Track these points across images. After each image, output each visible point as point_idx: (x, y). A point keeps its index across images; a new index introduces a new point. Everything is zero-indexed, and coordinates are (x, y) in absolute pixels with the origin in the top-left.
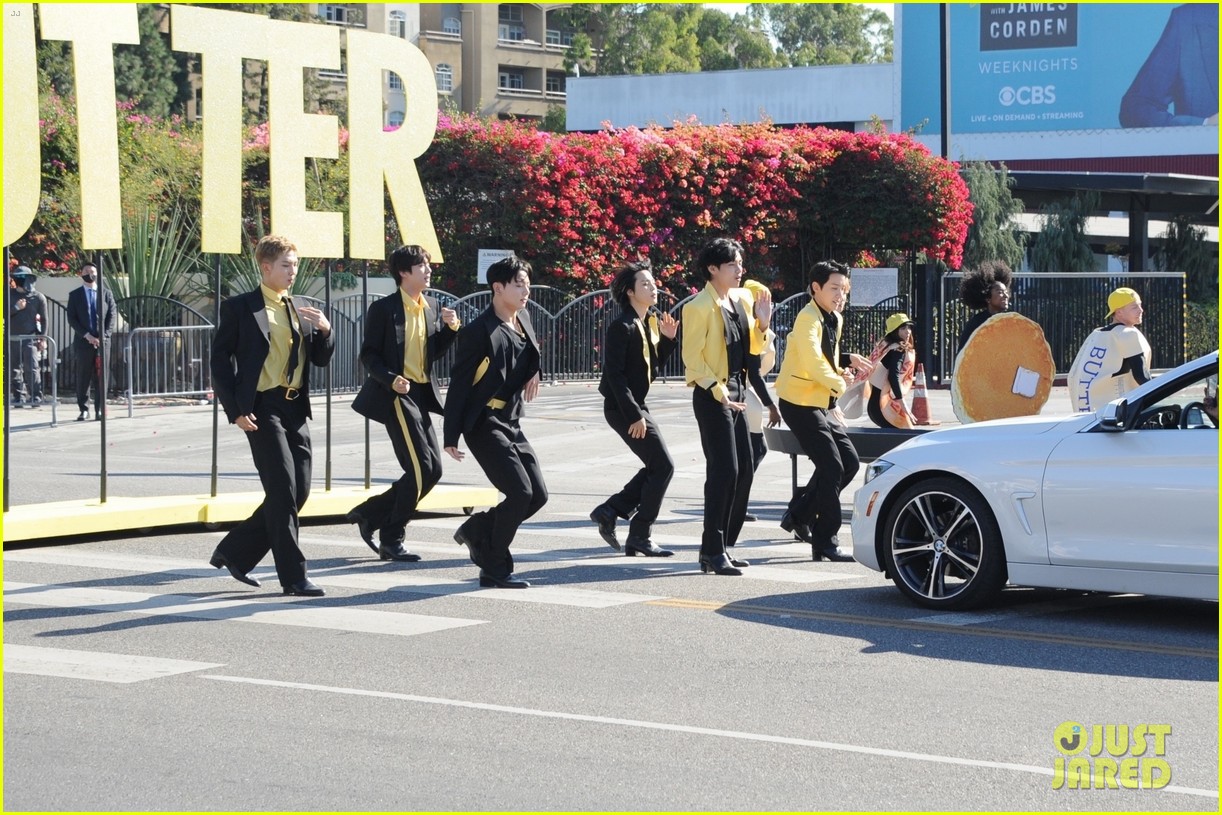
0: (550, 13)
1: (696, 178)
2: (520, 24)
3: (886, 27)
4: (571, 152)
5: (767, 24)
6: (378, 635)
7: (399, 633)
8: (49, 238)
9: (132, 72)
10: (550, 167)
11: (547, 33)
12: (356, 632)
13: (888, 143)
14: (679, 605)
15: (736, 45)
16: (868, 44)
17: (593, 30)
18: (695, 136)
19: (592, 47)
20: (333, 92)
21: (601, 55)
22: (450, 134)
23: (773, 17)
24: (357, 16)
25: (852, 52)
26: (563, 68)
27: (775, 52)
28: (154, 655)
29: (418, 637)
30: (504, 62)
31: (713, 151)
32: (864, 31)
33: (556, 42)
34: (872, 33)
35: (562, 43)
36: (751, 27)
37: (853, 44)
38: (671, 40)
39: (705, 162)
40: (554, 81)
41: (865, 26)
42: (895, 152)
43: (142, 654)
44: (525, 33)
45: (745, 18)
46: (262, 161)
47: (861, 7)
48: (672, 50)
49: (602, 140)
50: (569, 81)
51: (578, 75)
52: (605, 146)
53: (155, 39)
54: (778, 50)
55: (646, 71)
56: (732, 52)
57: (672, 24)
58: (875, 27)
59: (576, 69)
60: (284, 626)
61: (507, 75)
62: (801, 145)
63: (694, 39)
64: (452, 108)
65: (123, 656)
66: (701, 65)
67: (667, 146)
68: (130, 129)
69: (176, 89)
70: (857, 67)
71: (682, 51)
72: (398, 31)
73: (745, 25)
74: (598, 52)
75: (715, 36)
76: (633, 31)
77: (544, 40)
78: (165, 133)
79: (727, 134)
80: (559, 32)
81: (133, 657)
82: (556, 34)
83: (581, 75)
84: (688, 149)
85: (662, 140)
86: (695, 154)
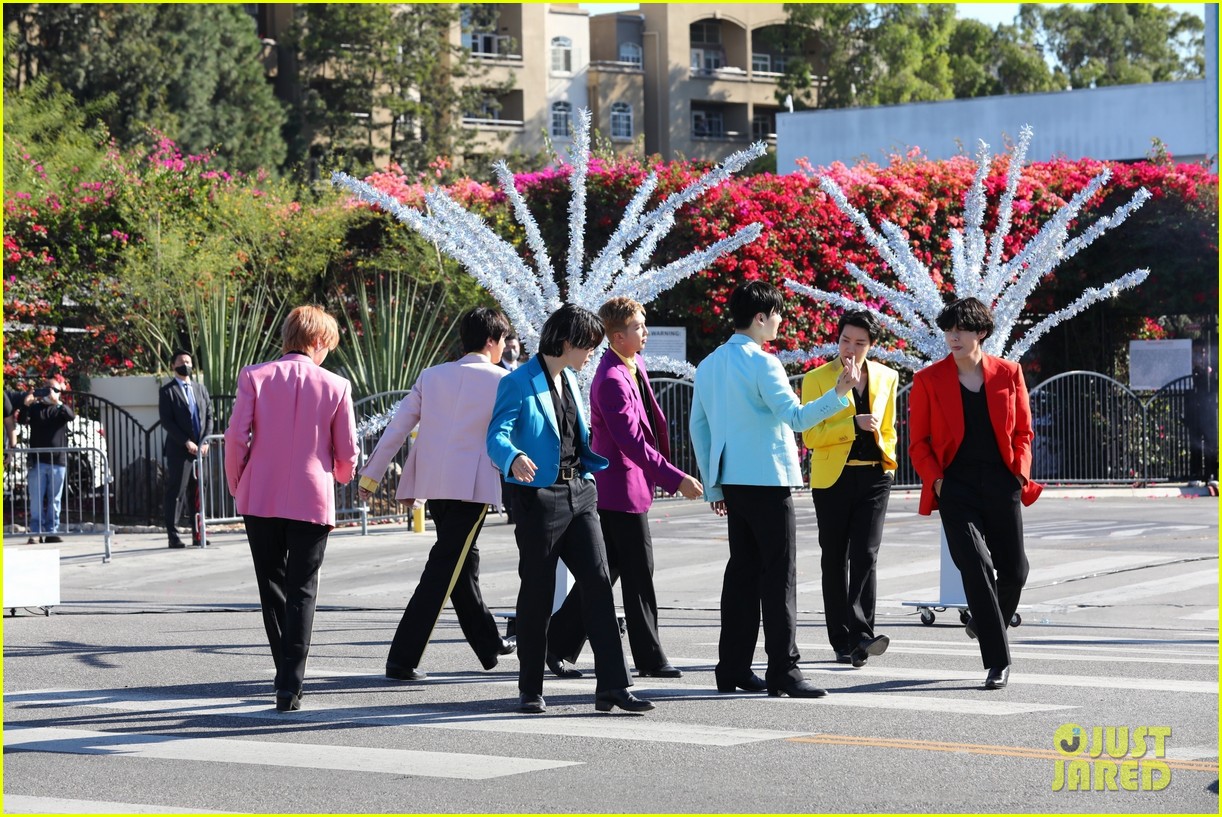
0: (756, 32)
1: (920, 228)
2: (718, 48)
3: (1199, 36)
4: (757, 198)
5: (1041, 36)
6: (443, 779)
7: (470, 777)
8: (109, 327)
9: (231, 127)
10: (729, 219)
11: (754, 58)
12: (417, 777)
13: (1174, 175)
14: (829, 741)
15: (1000, 63)
16: (1176, 57)
17: (812, 53)
18: (918, 174)
19: (813, 74)
20: (481, 144)
21: (824, 84)
22: (601, 181)
23: (1046, 27)
24: (510, 45)
25: (1153, 67)
26: (775, 102)
27: (1052, 71)
28: (167, 804)
29: (492, 780)
30: (696, 97)
31: (942, 193)
32: (1170, 41)
33: (765, 69)
34: (1182, 44)
35: (772, 71)
36: (1020, 41)
37: (1154, 58)
38: (916, 60)
39: (932, 207)
40: (764, 119)
41: (1173, 33)
42: (1185, 187)
43: (153, 802)
44: (725, 59)
45: (1011, 29)
46: (367, 223)
47: (1165, 10)
48: (917, 74)
49: (797, 183)
50: (780, 118)
51: (792, 110)
52: (800, 190)
53: (259, 84)
54: (1057, 69)
55: (883, 102)
56: (994, 74)
57: (918, 41)
58: (1185, 36)
59: (789, 102)
60: (330, 770)
61: (702, 114)
62: (1059, 182)
63: (945, 59)
64: (605, 148)
65: (130, 805)
66: (954, 92)
67: (882, 187)
68: (206, 187)
69: (285, 147)
70: (1160, 87)
71: (928, 74)
72: (562, 63)
73: (1011, 39)
74: (821, 81)
75: (972, 55)
76: (865, 51)
77: (750, 66)
78: (247, 191)
79: (962, 170)
80: (768, 56)
81: (142, 806)
82: (765, 59)
83: (795, 110)
84: (909, 191)
85: (875, 179)
86: (920, 197)
